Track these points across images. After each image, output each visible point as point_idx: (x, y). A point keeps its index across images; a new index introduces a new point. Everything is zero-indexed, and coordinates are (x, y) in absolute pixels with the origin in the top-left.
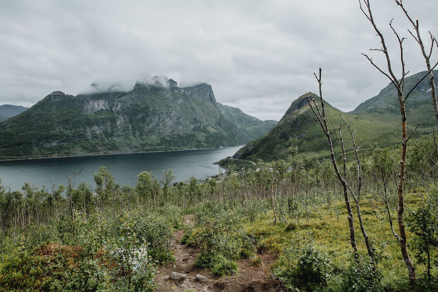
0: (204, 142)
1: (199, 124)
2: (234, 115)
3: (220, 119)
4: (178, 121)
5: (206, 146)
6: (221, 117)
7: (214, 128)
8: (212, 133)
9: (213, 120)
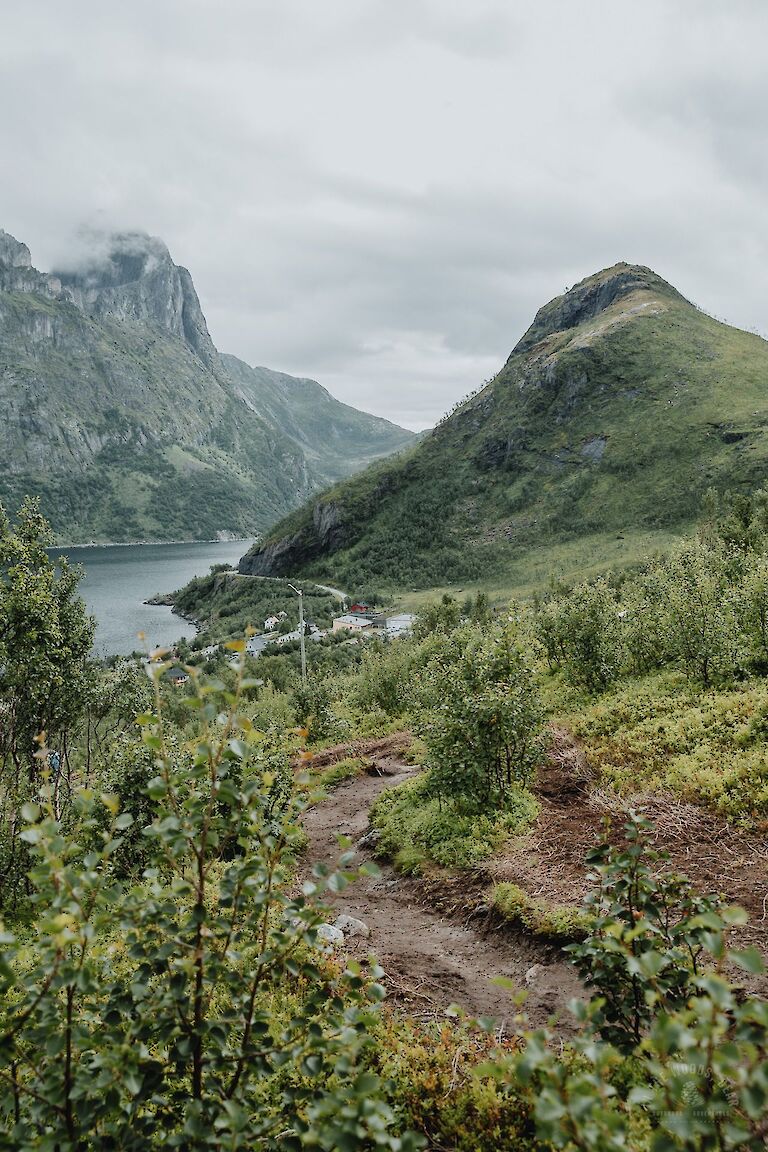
0: (146, 513)
1: (129, 435)
2: (295, 407)
3: (226, 417)
4: (26, 419)
5: (152, 533)
6: (230, 410)
7: (195, 454)
8: (186, 475)
9: (196, 419)
